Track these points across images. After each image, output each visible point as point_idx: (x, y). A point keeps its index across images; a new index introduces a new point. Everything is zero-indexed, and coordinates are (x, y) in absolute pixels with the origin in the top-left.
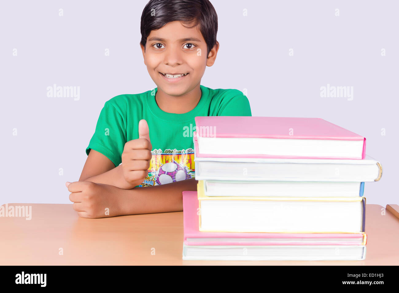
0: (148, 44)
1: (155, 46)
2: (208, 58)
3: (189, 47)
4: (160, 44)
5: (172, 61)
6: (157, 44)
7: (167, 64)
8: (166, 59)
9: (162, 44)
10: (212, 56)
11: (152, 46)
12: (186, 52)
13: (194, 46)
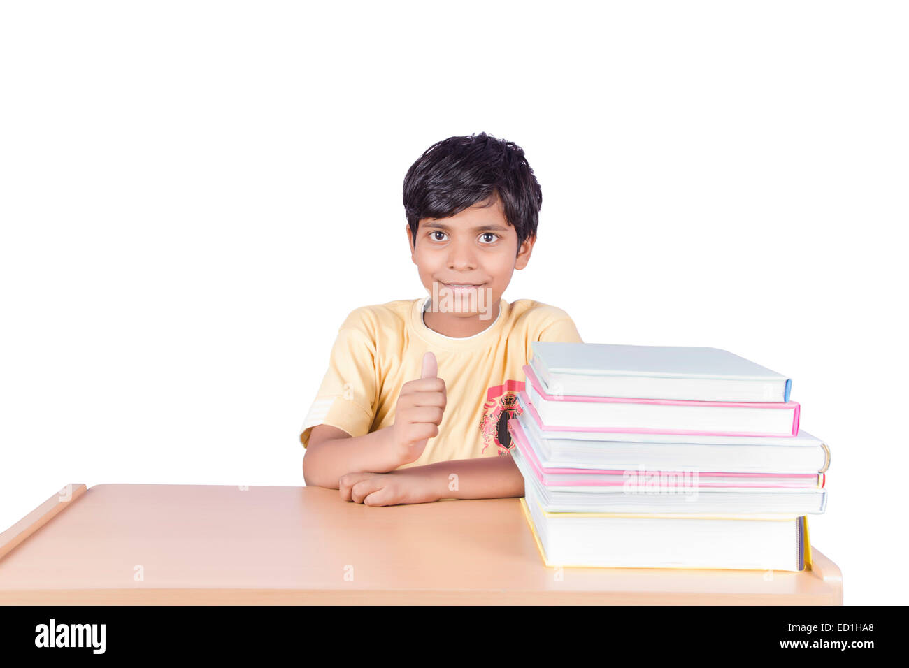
0: (421, 231)
1: (433, 237)
2: (518, 255)
3: (488, 240)
4: (440, 233)
5: (461, 263)
6: (437, 233)
7: (452, 268)
8: (450, 259)
9: (443, 234)
10: (525, 252)
11: (428, 234)
12: (483, 248)
13: (497, 238)
